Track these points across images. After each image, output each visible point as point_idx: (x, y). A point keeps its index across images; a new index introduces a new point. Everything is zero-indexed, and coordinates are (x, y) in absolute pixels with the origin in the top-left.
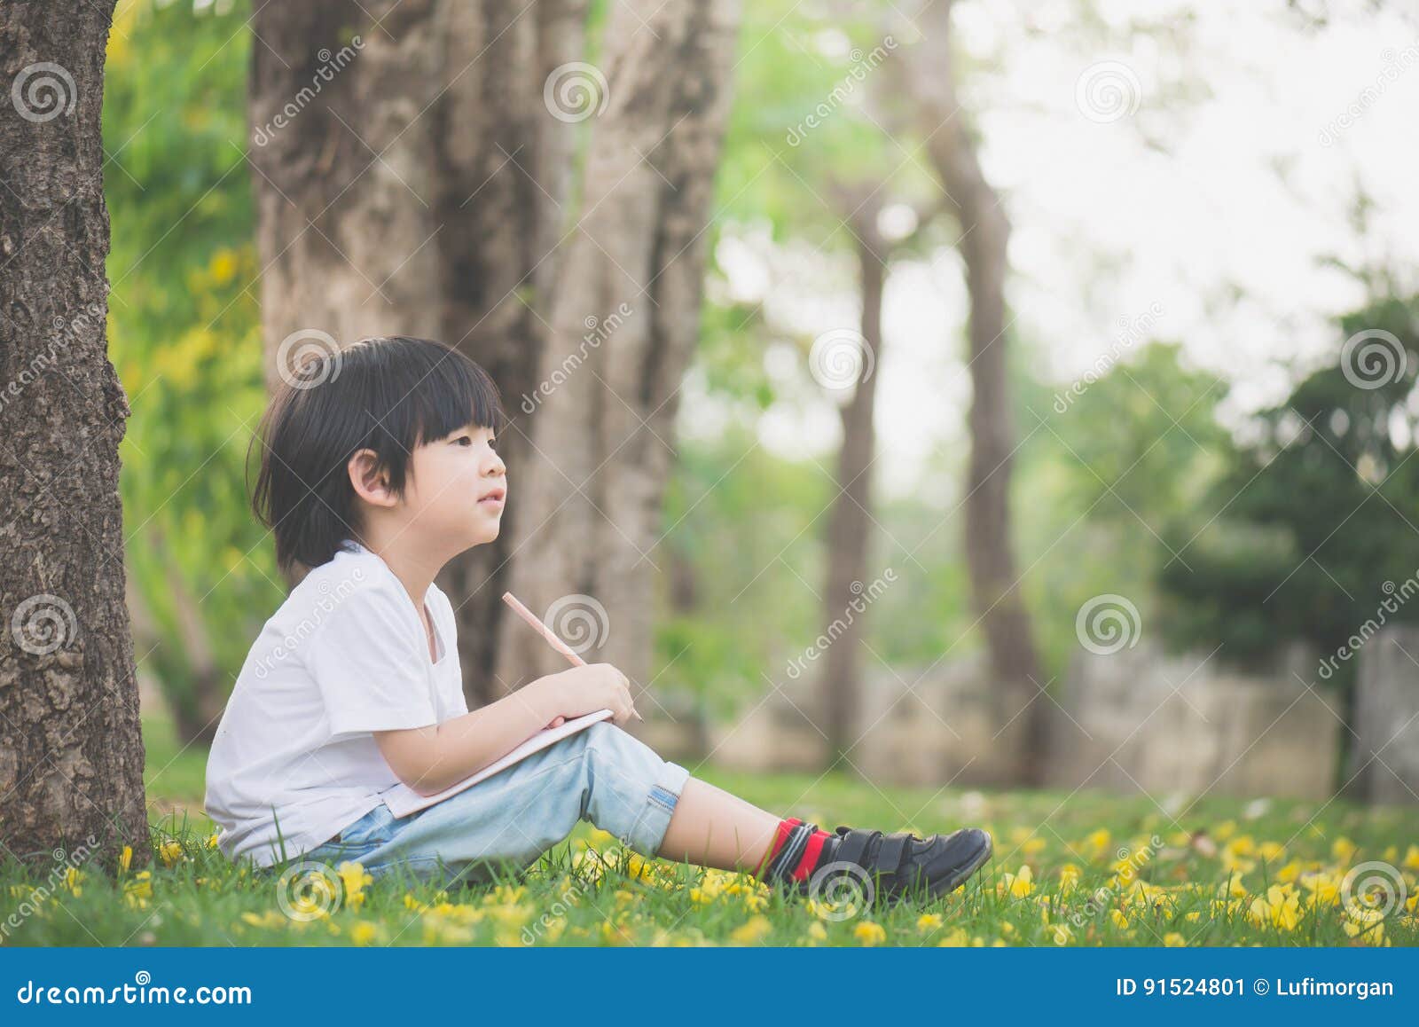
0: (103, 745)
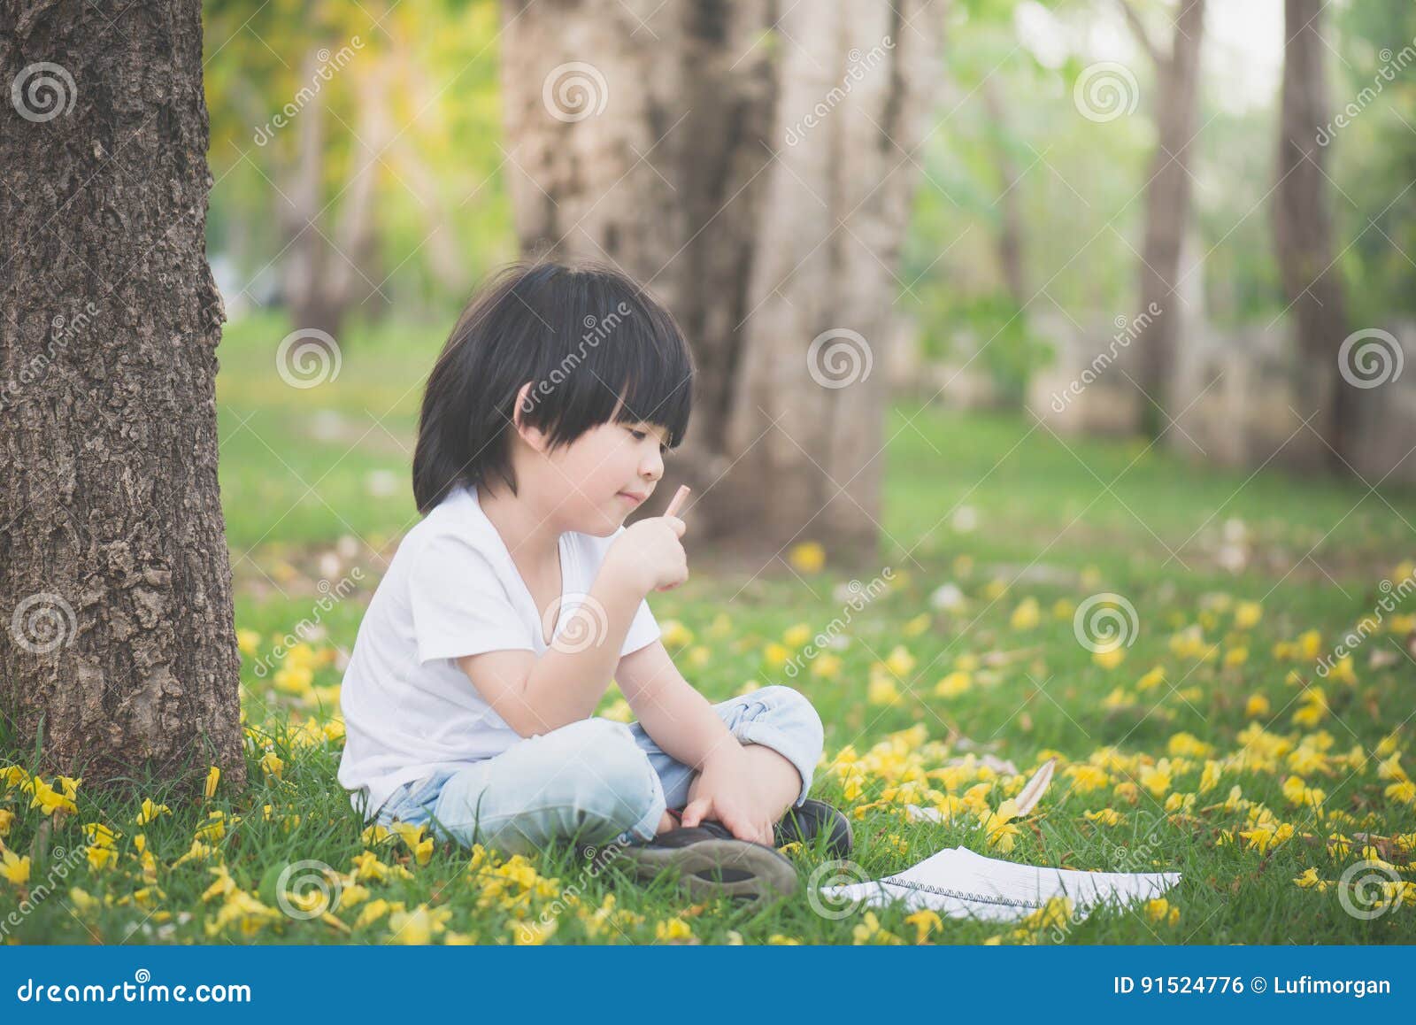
0: (193, 663)
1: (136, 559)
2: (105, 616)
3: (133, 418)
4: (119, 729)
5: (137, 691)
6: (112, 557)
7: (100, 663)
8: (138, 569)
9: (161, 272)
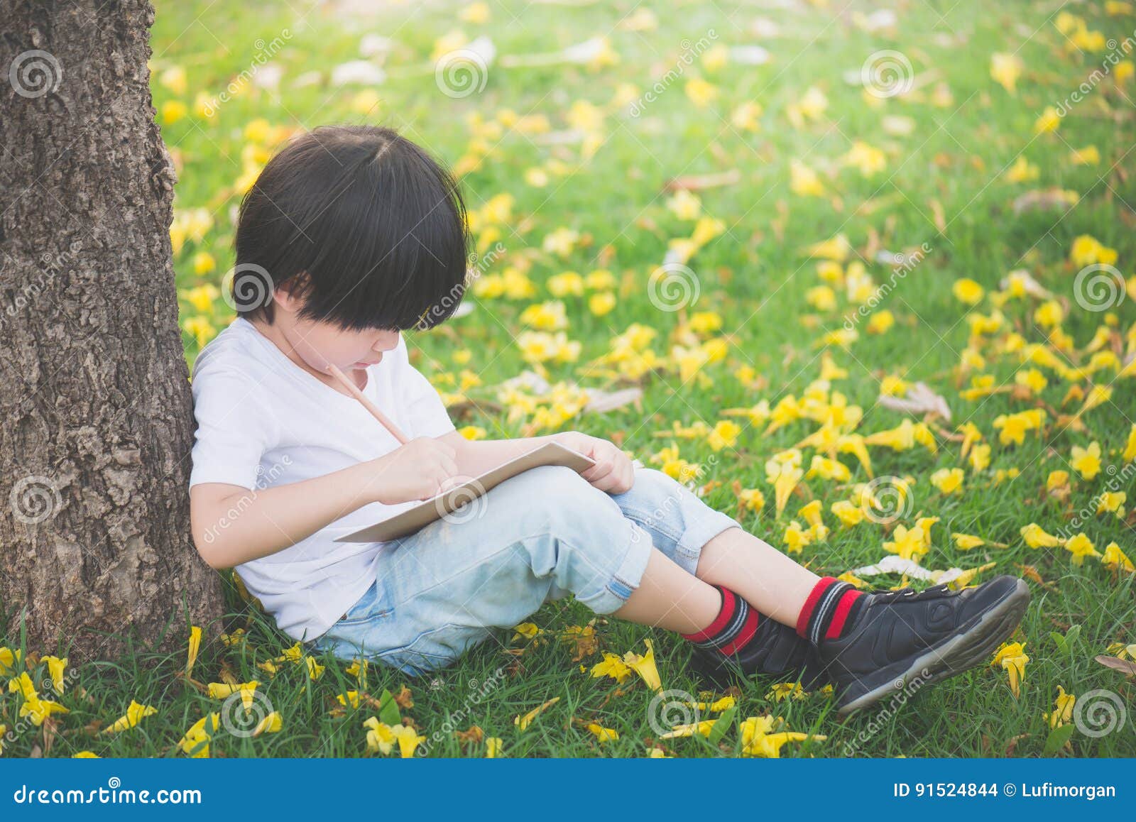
1: (104, 442)
2: (78, 497)
3: (92, 304)
4: (100, 600)
5: (115, 565)
6: (81, 442)
7: (77, 540)
8: (107, 450)
9: (109, 149)
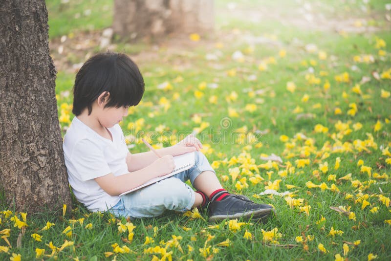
0: (56, 175)
1: (37, 148)
2: (30, 164)
4: (36, 197)
5: (41, 185)
6: (31, 148)
7: (29, 178)
9: (38, 62)
